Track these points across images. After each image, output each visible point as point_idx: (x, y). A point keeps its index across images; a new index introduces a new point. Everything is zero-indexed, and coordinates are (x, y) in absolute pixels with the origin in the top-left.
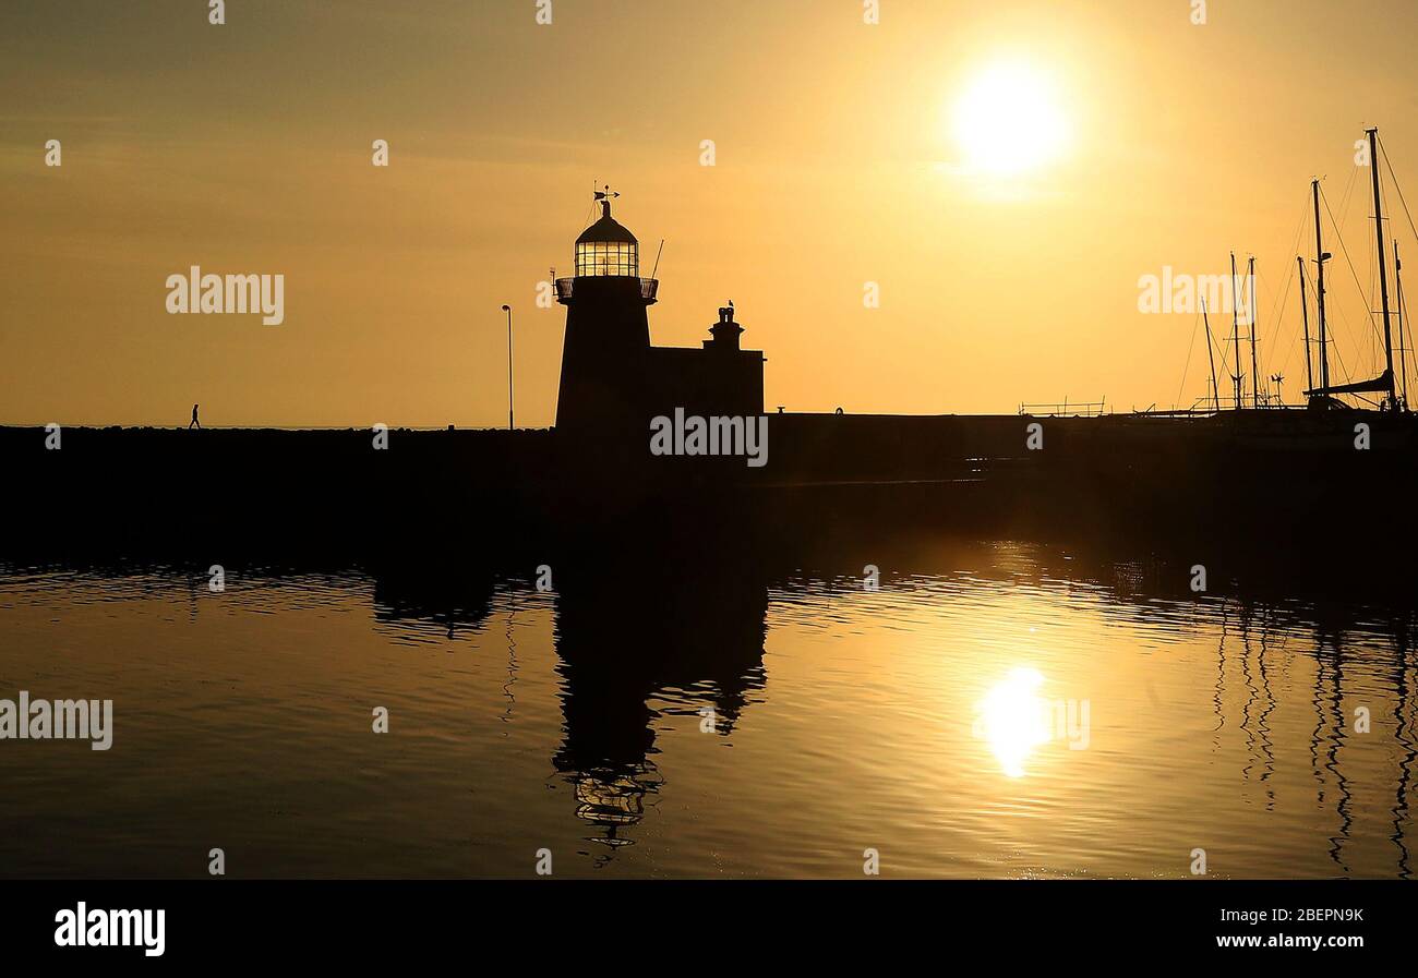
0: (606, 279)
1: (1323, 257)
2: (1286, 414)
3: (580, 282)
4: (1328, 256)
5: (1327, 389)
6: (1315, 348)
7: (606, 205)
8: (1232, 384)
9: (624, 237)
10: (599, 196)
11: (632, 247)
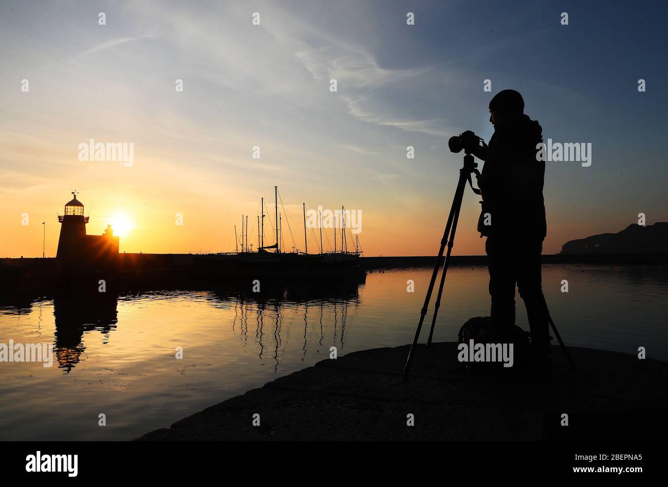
0: (74, 216)
1: (263, 216)
2: (253, 253)
3: (66, 217)
4: (264, 216)
5: (263, 248)
6: (261, 238)
7: (75, 196)
8: (241, 247)
9: (79, 204)
10: (73, 193)
11: (82, 207)
